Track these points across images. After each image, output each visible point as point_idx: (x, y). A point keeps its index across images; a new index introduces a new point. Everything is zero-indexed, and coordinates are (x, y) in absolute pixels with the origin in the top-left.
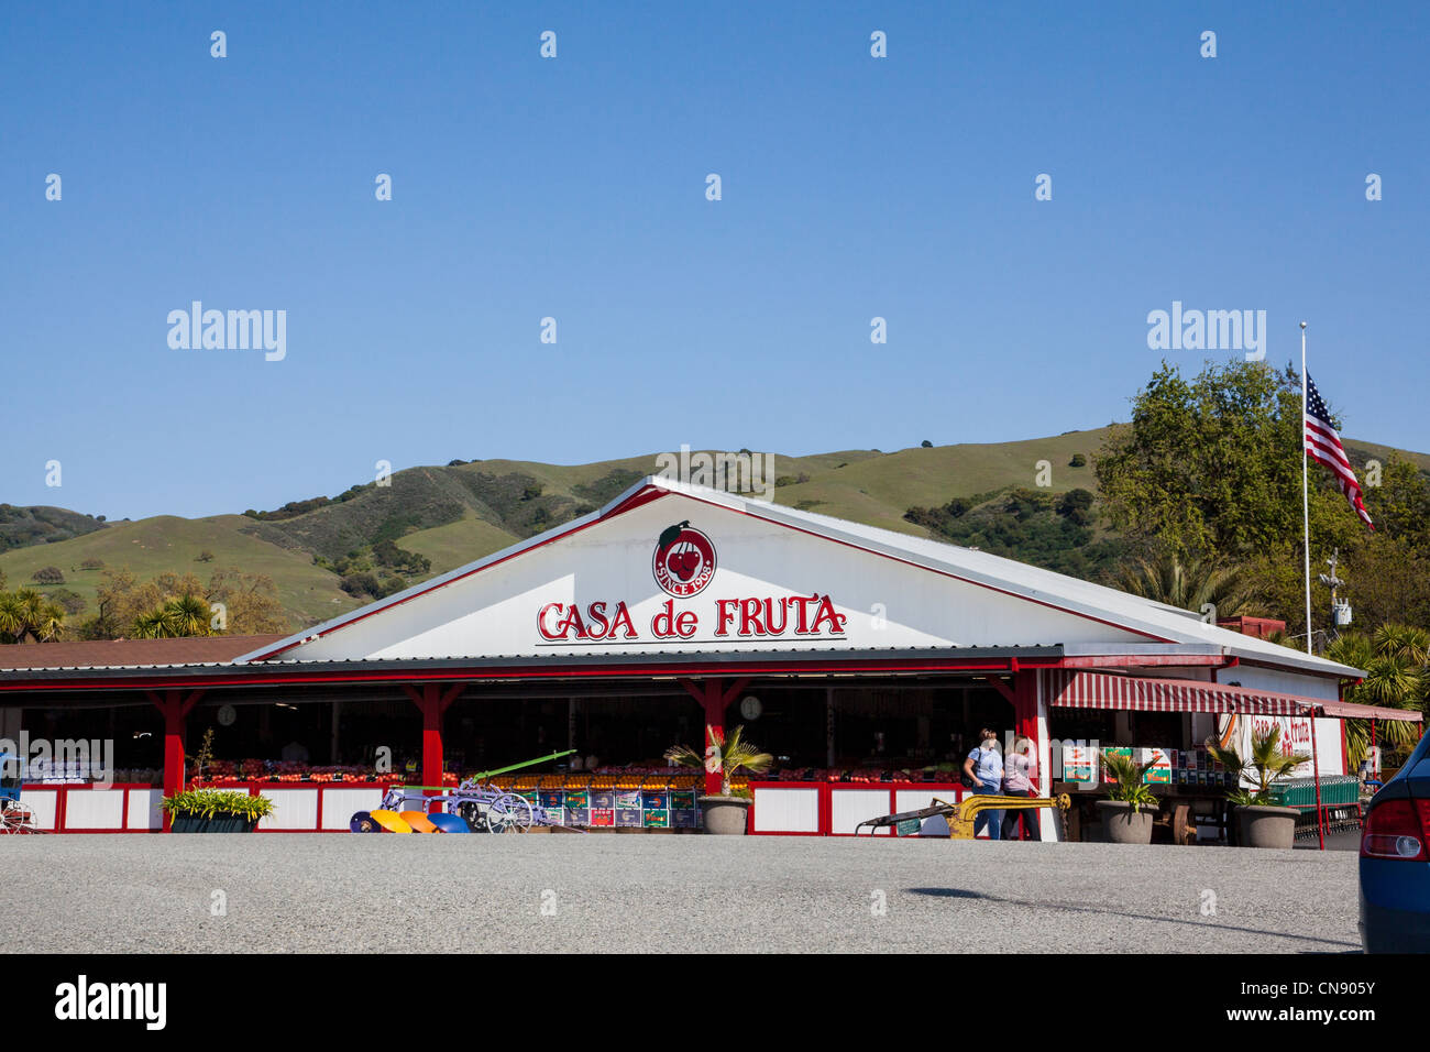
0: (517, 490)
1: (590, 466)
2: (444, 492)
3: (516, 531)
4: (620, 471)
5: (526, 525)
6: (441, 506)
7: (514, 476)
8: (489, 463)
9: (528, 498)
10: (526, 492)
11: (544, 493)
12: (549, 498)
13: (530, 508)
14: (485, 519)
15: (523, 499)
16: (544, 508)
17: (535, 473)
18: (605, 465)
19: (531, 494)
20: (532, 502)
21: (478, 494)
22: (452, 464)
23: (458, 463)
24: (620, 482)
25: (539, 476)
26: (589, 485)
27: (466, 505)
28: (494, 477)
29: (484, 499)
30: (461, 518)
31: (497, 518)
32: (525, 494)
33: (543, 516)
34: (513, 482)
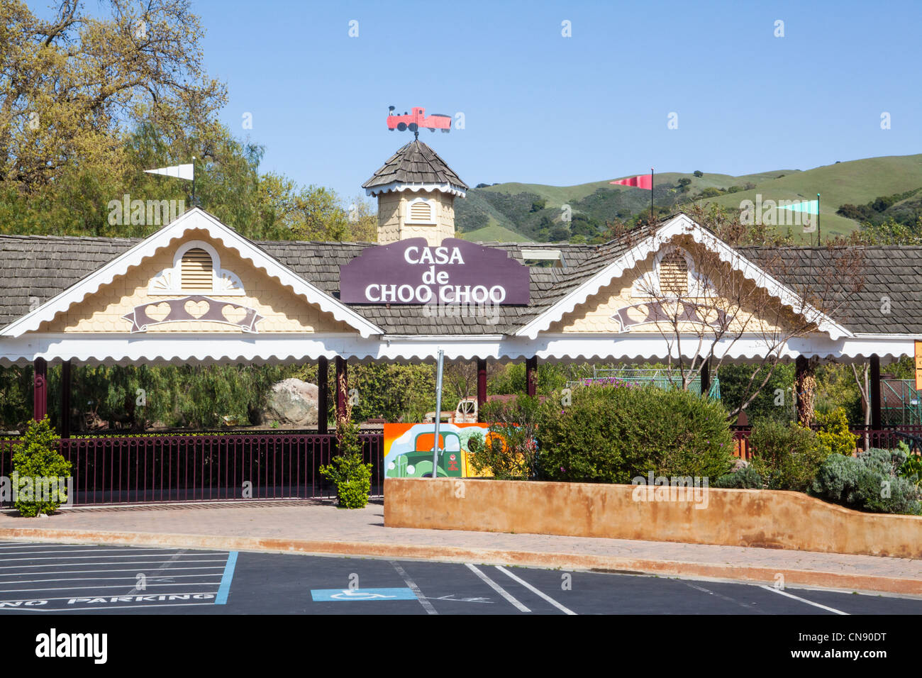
0: (527, 205)
1: (581, 186)
2: (473, 206)
3: (527, 235)
4: (604, 189)
5: (534, 230)
6: (471, 217)
7: (524, 195)
8: (506, 185)
9: (535, 211)
10: (534, 206)
11: (547, 206)
12: (550, 210)
13: (536, 218)
14: (504, 225)
15: (531, 211)
16: (547, 217)
17: (539, 192)
18: (591, 185)
19: (537, 207)
20: (538, 213)
21: (498, 209)
22: (479, 186)
23: (483, 186)
24: (603, 198)
25: (543, 195)
26: (579, 200)
27: (489, 216)
28: (510, 195)
29: (503, 211)
30: (486, 225)
31: (512, 226)
32: (533, 208)
33: (547, 223)
34: (523, 199)
